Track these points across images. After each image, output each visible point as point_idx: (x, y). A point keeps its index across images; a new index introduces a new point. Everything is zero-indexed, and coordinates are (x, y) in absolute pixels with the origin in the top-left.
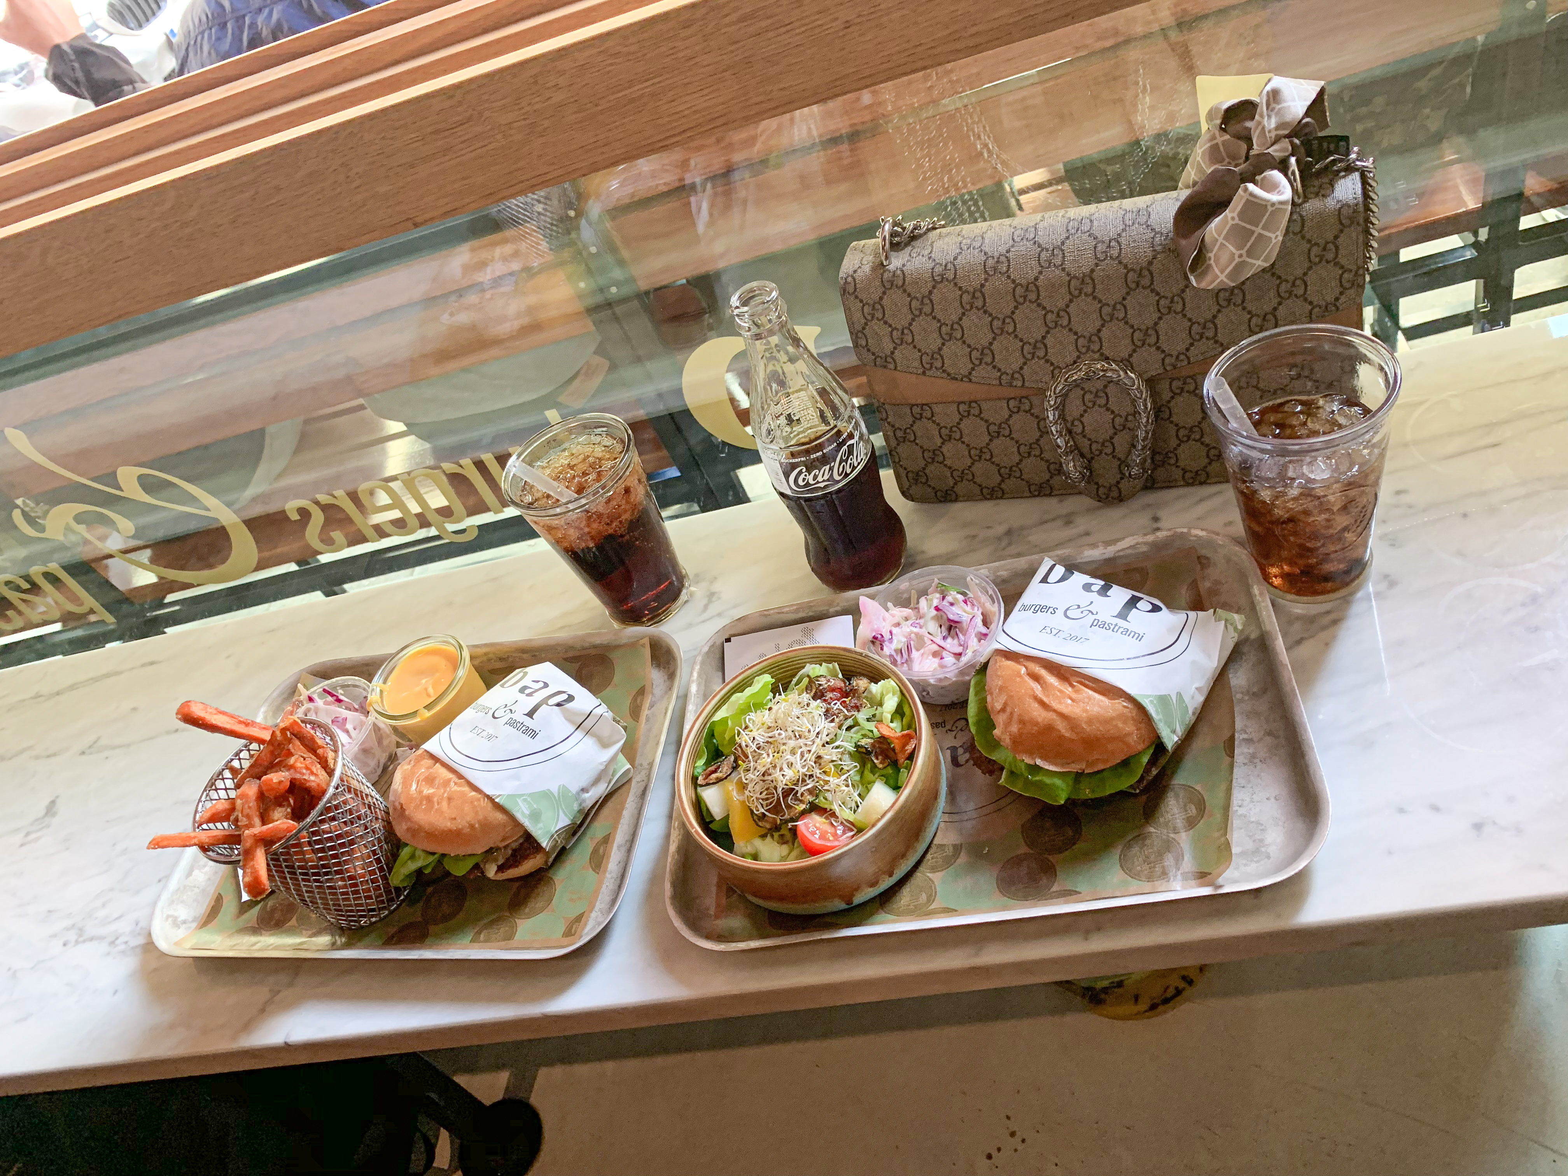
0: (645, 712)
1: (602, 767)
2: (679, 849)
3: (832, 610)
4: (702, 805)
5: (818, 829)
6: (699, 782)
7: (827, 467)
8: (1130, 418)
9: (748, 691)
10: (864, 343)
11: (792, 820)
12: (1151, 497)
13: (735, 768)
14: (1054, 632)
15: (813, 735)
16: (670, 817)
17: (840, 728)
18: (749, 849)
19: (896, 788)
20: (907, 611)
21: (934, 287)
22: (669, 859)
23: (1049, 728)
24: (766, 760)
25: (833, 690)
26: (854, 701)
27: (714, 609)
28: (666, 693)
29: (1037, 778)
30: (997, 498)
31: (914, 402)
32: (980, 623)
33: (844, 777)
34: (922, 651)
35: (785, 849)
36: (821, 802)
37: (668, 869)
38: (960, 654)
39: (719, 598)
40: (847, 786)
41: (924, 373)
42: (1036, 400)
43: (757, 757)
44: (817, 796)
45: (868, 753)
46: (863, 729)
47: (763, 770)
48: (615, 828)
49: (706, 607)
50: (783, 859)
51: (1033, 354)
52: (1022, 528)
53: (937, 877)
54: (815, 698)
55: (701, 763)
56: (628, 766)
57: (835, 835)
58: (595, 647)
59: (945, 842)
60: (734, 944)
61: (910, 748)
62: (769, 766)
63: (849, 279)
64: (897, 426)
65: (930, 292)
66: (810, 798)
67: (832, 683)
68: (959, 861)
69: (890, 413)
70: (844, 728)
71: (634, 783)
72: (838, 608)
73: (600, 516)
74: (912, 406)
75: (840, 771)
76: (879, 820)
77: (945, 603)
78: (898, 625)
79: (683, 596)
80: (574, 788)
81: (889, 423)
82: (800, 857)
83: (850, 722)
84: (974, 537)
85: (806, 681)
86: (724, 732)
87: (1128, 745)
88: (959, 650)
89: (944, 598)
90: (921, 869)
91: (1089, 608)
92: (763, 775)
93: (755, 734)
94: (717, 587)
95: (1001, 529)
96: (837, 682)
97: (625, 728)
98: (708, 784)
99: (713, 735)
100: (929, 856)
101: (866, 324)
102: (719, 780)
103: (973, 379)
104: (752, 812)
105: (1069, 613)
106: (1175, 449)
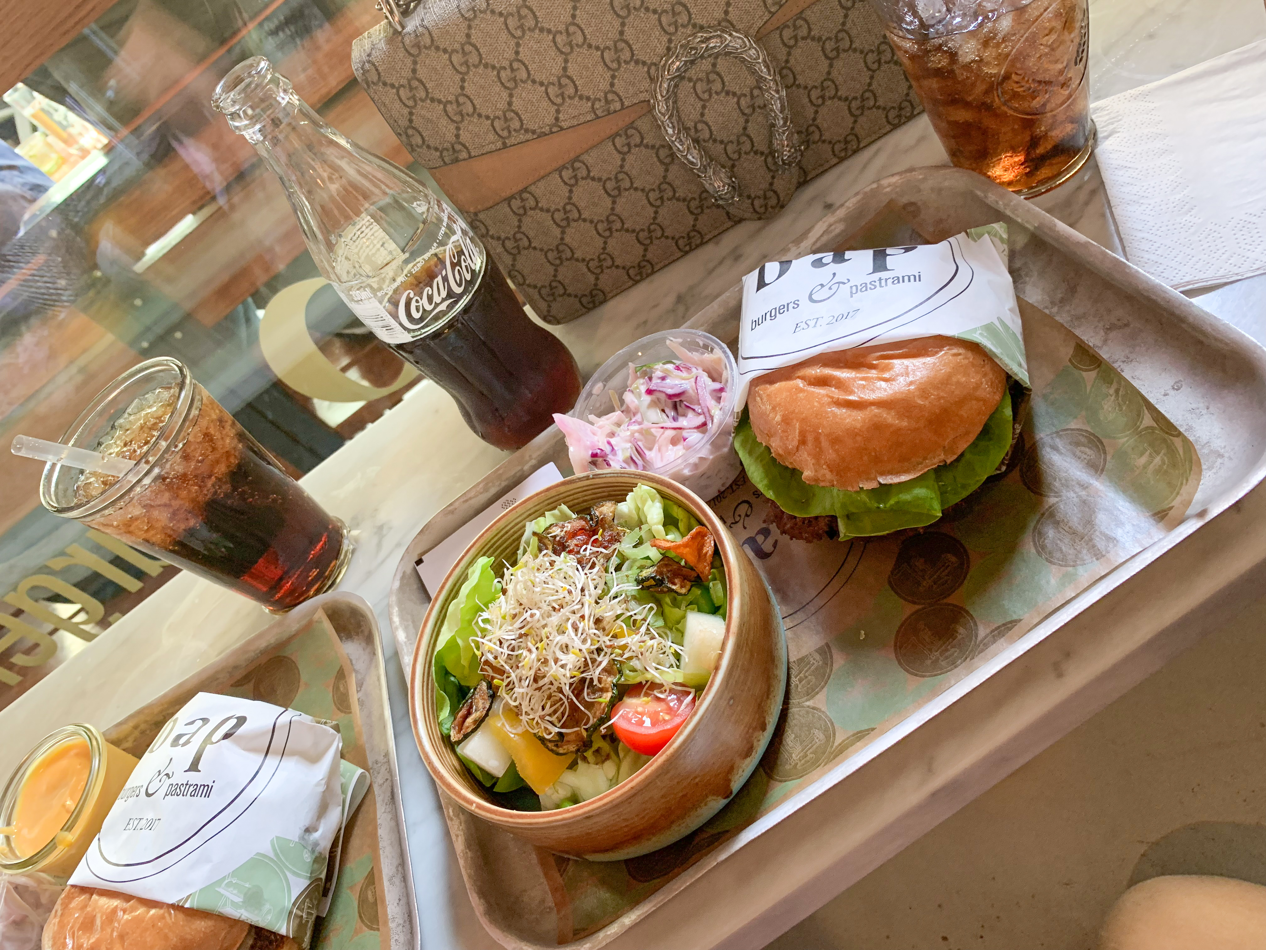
0: (354, 697)
1: (322, 789)
2: (469, 845)
3: (526, 468)
4: (472, 767)
5: (642, 714)
6: (454, 739)
7: (439, 279)
8: (756, 92)
9: (465, 589)
10: (420, 141)
11: (602, 721)
12: (810, 191)
13: (493, 697)
14: (812, 323)
15: (577, 594)
16: (440, 808)
17: (606, 571)
18: (563, 793)
19: (715, 610)
20: (616, 415)
21: (470, 27)
22: (461, 862)
23: (877, 427)
24: (529, 658)
25: (573, 534)
26: (607, 534)
27: (388, 543)
28: (371, 660)
29: (892, 502)
30: (648, 276)
31: (508, 193)
32: (709, 381)
33: (643, 629)
34: (656, 447)
35: (609, 768)
36: (631, 678)
37: (465, 878)
38: (704, 424)
39: (390, 528)
40: (653, 638)
41: (505, 146)
42: (644, 125)
43: (515, 660)
44: (620, 672)
45: (660, 583)
46: (635, 561)
47: (532, 672)
48: (375, 858)
49: (379, 545)
50: (613, 781)
51: (618, 61)
52: (692, 288)
53: (819, 701)
54: (557, 553)
55: (445, 713)
56: (360, 771)
57: (670, 710)
58: (263, 652)
59: (804, 652)
60: (601, 935)
61: (709, 549)
62: (536, 665)
63: (367, 66)
64: (503, 236)
65: (468, 36)
66: (610, 680)
67: (568, 527)
68: (835, 667)
69: (489, 222)
70: (612, 569)
71: (376, 788)
72: (533, 462)
73: (184, 477)
74: (509, 200)
75: (633, 624)
76: (720, 657)
77: (655, 381)
78: (612, 434)
79: (346, 546)
80: (294, 834)
81: (492, 237)
82: (636, 766)
83: (615, 561)
84: (645, 322)
85: (534, 541)
86: (459, 658)
87: (984, 401)
88: (700, 420)
89: (650, 379)
90: (793, 701)
91: (835, 280)
92: (536, 680)
93: (499, 633)
94: (382, 517)
95: (670, 300)
96: (574, 522)
97: (337, 728)
98: (466, 736)
99: (447, 673)
100: (794, 680)
101: (411, 114)
102: (479, 723)
103: (564, 125)
104: (542, 740)
105: (814, 297)
106: (814, 119)
